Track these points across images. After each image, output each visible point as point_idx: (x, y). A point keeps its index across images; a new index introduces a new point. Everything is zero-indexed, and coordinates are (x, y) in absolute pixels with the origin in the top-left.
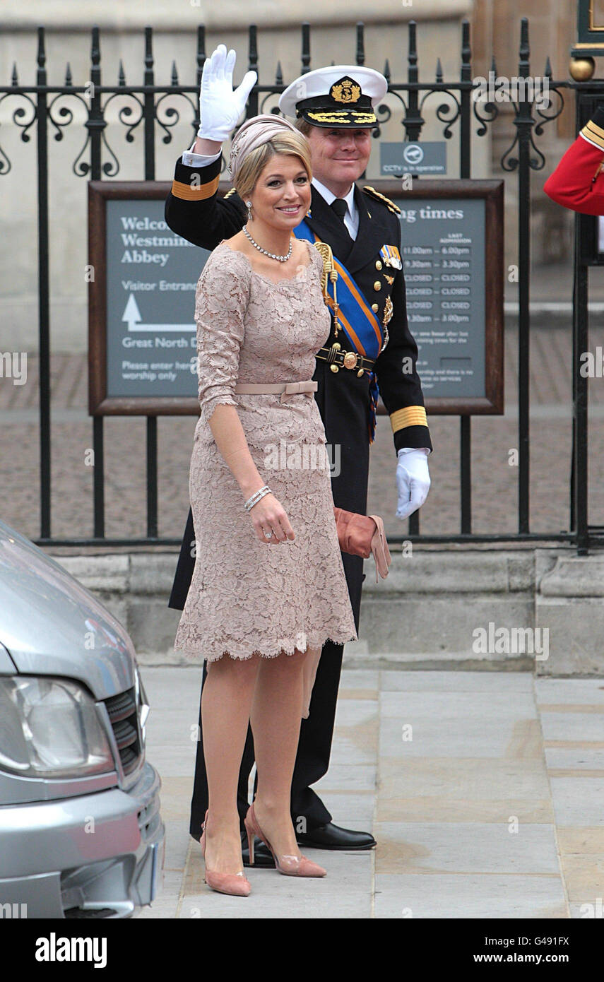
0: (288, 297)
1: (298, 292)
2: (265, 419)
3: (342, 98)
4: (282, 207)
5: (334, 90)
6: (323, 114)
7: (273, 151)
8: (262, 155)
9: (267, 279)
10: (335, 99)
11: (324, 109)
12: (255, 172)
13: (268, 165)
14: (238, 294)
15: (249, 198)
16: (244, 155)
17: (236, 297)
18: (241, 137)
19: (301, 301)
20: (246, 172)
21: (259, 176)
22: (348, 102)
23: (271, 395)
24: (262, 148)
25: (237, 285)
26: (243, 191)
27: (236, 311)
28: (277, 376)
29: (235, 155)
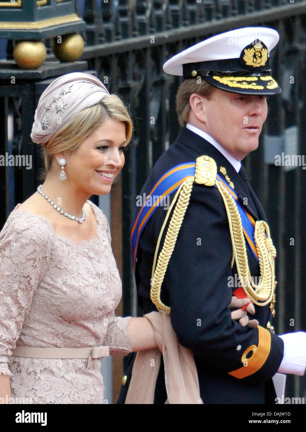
0: (90, 258)
1: (97, 253)
2: (71, 385)
3: (253, 62)
4: (102, 172)
5: (246, 54)
6: (232, 78)
7: (107, 115)
8: (96, 116)
9: (69, 241)
10: (246, 62)
11: (233, 73)
12: (85, 132)
13: (101, 128)
14: (35, 259)
15: (64, 156)
16: (73, 112)
17: (32, 261)
18: (65, 93)
19: (99, 263)
20: (74, 130)
21: (87, 137)
22: (258, 65)
23: (78, 359)
24: (95, 108)
25: (36, 250)
26: (61, 149)
27: (28, 276)
28: (84, 340)
29: (60, 110)
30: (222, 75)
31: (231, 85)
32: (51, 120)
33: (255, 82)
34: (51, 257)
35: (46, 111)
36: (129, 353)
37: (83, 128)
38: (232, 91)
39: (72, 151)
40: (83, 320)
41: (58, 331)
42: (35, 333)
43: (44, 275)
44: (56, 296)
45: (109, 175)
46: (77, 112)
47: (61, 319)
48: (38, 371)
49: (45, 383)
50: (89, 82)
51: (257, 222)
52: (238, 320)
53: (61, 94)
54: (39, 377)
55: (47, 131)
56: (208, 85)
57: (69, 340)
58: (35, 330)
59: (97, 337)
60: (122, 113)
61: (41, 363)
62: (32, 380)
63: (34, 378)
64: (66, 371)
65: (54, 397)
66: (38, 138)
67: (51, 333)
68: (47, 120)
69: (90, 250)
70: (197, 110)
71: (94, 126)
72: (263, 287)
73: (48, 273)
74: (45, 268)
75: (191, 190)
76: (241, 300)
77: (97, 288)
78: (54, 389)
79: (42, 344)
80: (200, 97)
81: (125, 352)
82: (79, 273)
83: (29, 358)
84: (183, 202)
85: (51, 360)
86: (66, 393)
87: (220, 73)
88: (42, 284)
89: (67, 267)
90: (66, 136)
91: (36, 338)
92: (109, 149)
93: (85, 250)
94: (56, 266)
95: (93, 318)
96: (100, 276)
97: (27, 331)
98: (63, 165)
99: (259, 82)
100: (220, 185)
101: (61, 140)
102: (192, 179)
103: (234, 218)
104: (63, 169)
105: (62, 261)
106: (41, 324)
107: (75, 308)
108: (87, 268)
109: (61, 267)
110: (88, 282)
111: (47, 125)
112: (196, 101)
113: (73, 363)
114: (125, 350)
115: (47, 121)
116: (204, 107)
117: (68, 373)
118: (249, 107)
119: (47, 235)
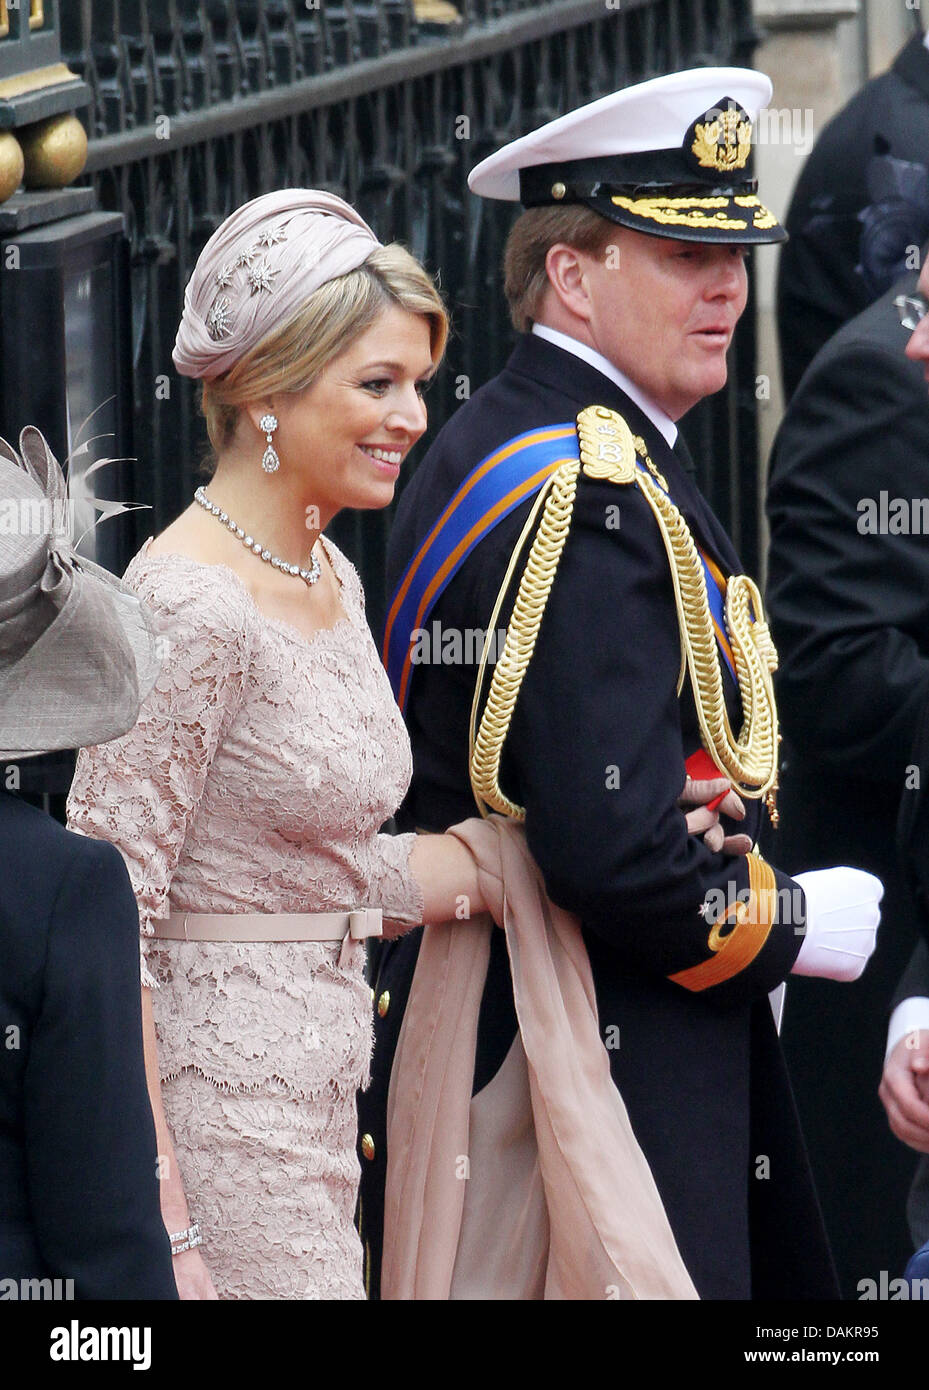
1: (355, 662)
2: (303, 1011)
3: (718, 158)
4: (374, 447)
5: (699, 136)
6: (663, 202)
7: (385, 296)
8: (358, 301)
9: (292, 632)
10: (699, 159)
11: (667, 188)
12: (330, 344)
13: (372, 334)
14: (213, 680)
15: (272, 407)
16: (297, 293)
17: (206, 686)
18: (270, 243)
19: (361, 687)
20: (299, 338)
21: (337, 357)
22: (729, 167)
23: (317, 944)
24: (353, 280)
25: (216, 656)
26: (266, 388)
27: (198, 724)
28: (330, 892)
29: (262, 286)
30: (636, 194)
31: (662, 218)
32: (239, 313)
33: (722, 209)
34: (250, 674)
35: (221, 289)
36: (414, 927)
37: (323, 334)
38: (665, 234)
39: (297, 394)
40: (332, 839)
41: (269, 868)
42: (207, 875)
43: (233, 723)
44: (264, 776)
45: (393, 454)
46: (308, 292)
47: (275, 835)
48: (218, 975)
49: (239, 1007)
50: (327, 212)
51: (732, 579)
52: (701, 836)
53: (260, 244)
54: (221, 991)
55: (227, 342)
56: (597, 221)
57: (294, 892)
58: (209, 867)
59: (359, 885)
60: (426, 292)
61: (226, 954)
62: (204, 1000)
63: (210, 993)
64: (289, 974)
65: (262, 1041)
66: (199, 363)
67: (251, 875)
68: (225, 313)
69: (339, 654)
70: (565, 288)
71: (356, 327)
72: (754, 750)
73: (242, 715)
74: (236, 703)
75: (573, 497)
76: (705, 783)
77: (364, 754)
78: (263, 1022)
79: (227, 903)
80: (576, 254)
81: (403, 924)
82: (320, 714)
83: (192, 941)
84: (554, 526)
85: (250, 947)
86: (293, 1031)
87: (633, 187)
88: (227, 747)
89: (291, 699)
90: (278, 353)
91: (210, 889)
92: (392, 388)
93: (330, 655)
94: (264, 699)
95: (354, 834)
96: (368, 723)
97: (188, 872)
98: (269, 431)
99: (733, 212)
100: (646, 483)
101: (264, 366)
102: (572, 466)
103: (684, 568)
104: (270, 444)
105: (279, 683)
106: (224, 852)
107: (314, 807)
108: (339, 701)
109: (275, 701)
110: (345, 737)
111: (225, 328)
112: (564, 263)
113: (304, 953)
114: (404, 921)
115: (224, 317)
116: (585, 280)
117: (295, 979)
118: (707, 278)
119: (242, 616)
